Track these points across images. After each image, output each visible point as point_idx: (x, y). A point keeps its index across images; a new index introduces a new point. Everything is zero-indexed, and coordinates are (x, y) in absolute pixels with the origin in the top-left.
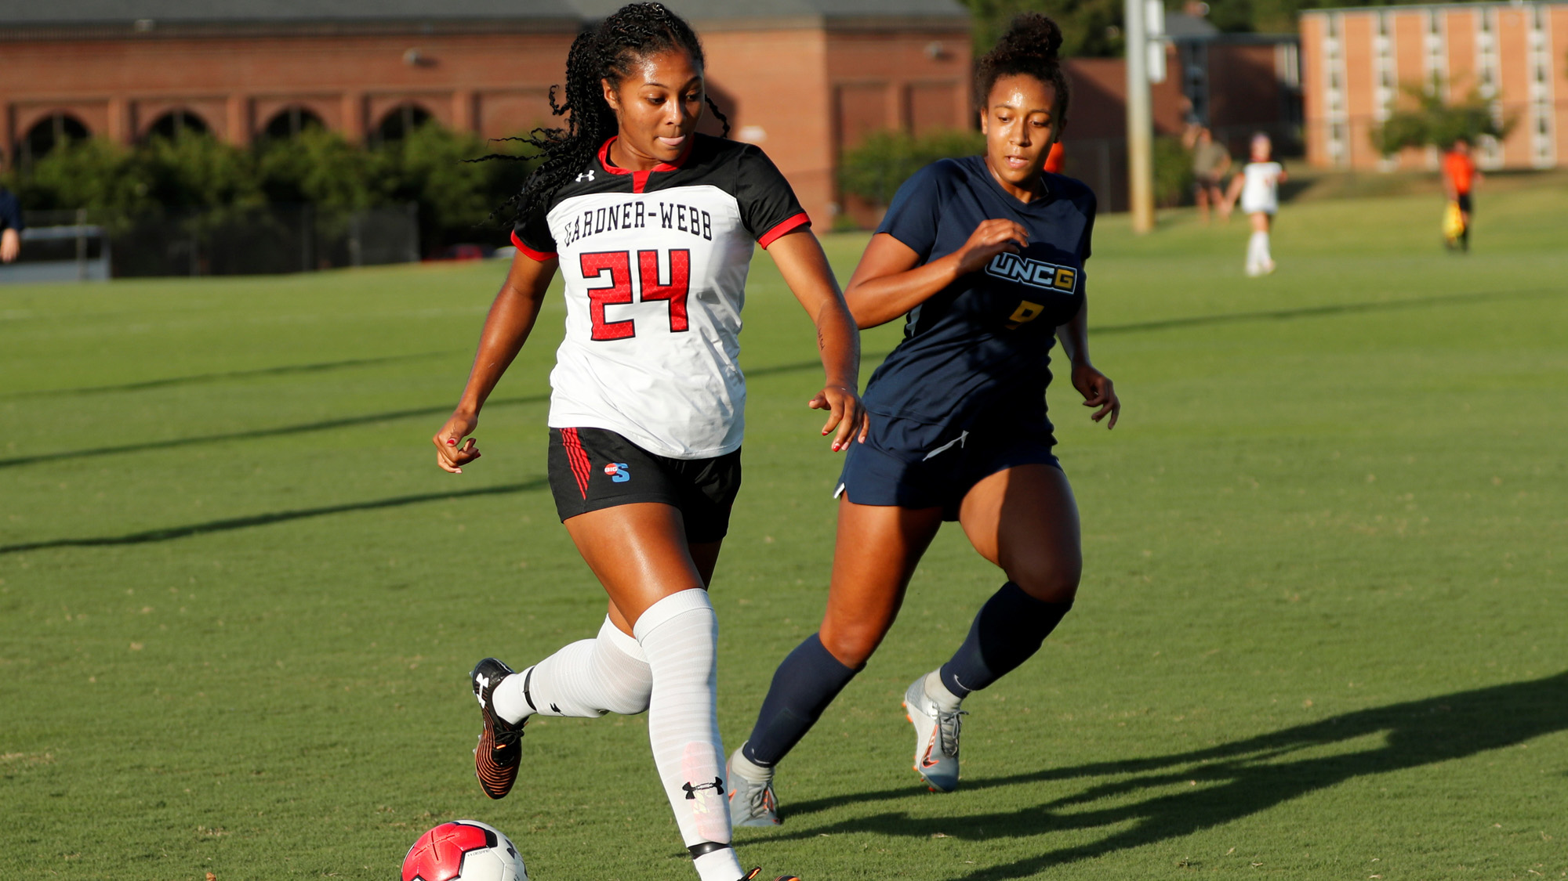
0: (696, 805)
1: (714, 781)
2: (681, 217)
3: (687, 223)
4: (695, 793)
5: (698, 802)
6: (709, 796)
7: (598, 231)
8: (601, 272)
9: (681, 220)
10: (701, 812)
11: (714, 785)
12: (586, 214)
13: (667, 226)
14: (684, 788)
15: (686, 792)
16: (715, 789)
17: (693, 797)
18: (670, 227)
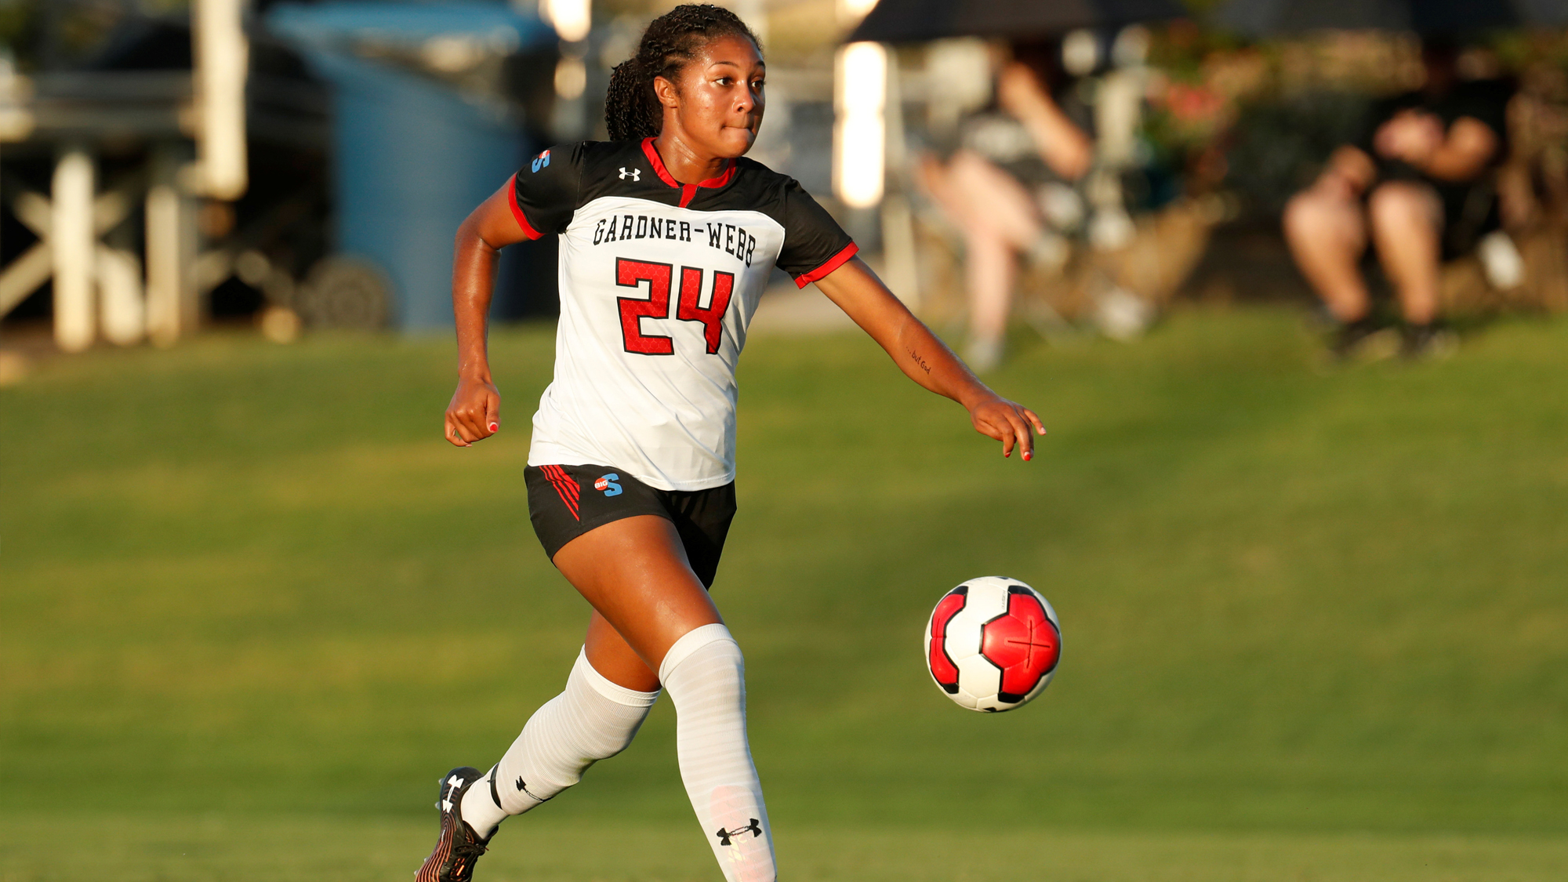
0: (730, 853)
1: (749, 824)
2: (730, 238)
3: (734, 246)
4: (731, 839)
5: (732, 850)
6: (743, 842)
7: (638, 236)
8: (640, 282)
9: (730, 241)
10: (736, 860)
11: (750, 828)
12: (626, 217)
13: (715, 245)
14: (719, 834)
15: (722, 839)
16: (751, 831)
17: (729, 843)
18: (718, 246)
